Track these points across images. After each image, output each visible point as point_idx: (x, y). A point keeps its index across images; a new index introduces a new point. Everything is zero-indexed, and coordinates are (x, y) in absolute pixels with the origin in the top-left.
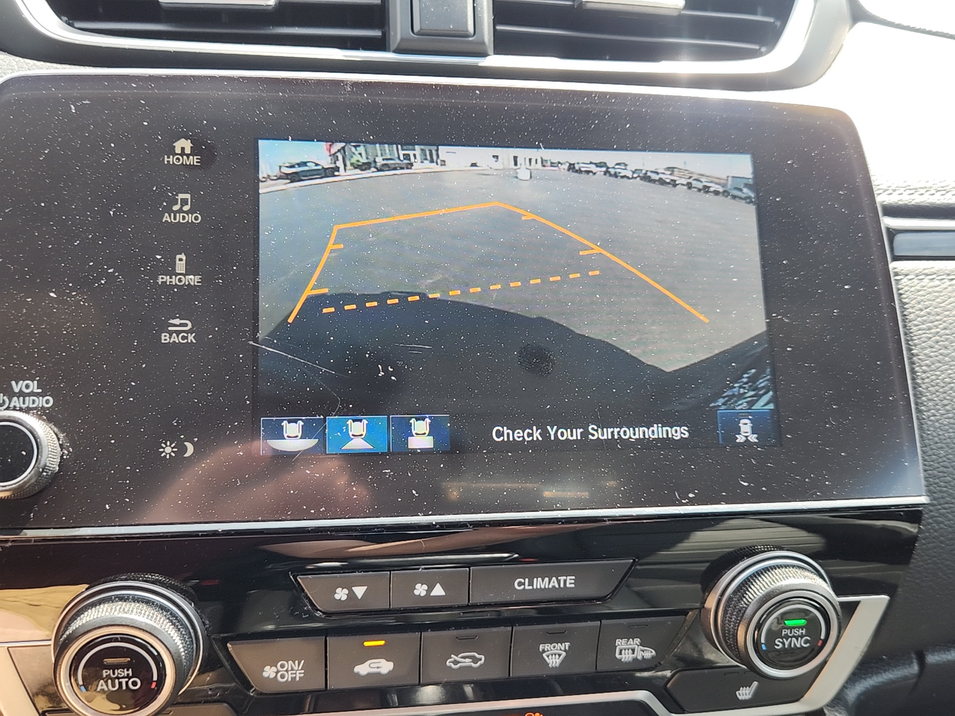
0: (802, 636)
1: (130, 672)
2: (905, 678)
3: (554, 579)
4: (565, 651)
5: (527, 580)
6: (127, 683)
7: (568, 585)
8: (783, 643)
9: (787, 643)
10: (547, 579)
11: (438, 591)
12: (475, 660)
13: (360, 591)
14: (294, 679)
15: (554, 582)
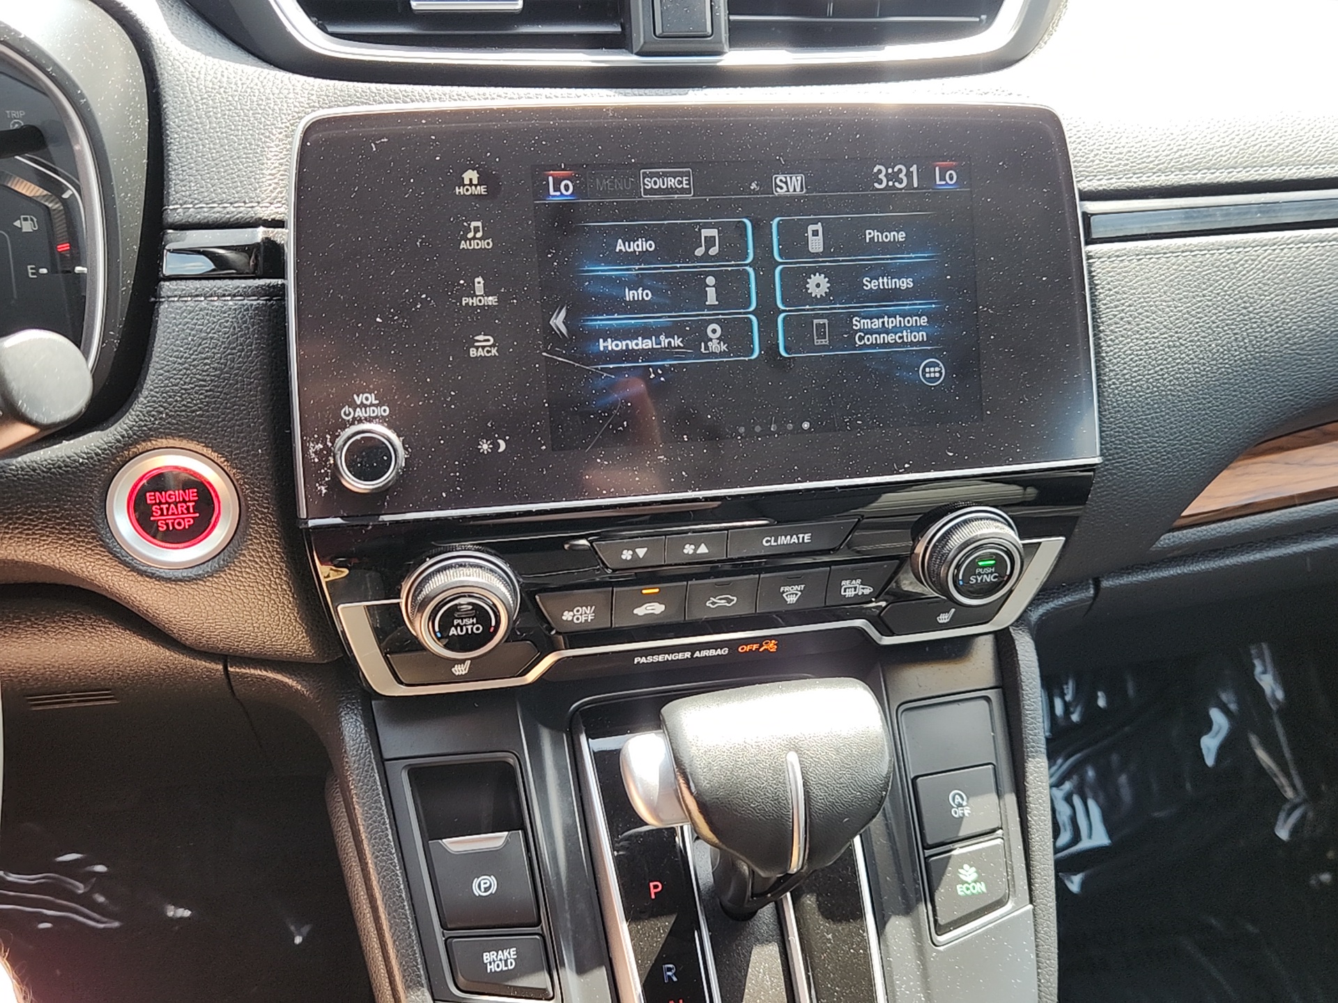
0: (992, 573)
1: (475, 620)
2: (1082, 601)
3: (795, 536)
4: (801, 591)
5: (773, 538)
6: (472, 629)
7: (806, 541)
8: (977, 579)
9: (979, 579)
10: (789, 537)
11: (703, 549)
12: (729, 601)
13: (641, 552)
14: (586, 620)
15: (794, 539)
